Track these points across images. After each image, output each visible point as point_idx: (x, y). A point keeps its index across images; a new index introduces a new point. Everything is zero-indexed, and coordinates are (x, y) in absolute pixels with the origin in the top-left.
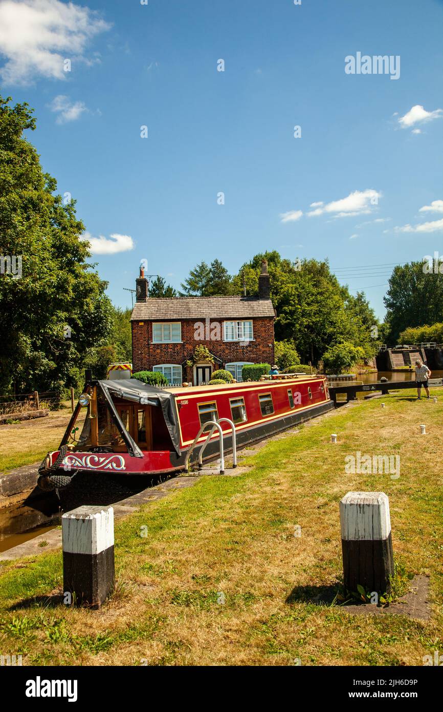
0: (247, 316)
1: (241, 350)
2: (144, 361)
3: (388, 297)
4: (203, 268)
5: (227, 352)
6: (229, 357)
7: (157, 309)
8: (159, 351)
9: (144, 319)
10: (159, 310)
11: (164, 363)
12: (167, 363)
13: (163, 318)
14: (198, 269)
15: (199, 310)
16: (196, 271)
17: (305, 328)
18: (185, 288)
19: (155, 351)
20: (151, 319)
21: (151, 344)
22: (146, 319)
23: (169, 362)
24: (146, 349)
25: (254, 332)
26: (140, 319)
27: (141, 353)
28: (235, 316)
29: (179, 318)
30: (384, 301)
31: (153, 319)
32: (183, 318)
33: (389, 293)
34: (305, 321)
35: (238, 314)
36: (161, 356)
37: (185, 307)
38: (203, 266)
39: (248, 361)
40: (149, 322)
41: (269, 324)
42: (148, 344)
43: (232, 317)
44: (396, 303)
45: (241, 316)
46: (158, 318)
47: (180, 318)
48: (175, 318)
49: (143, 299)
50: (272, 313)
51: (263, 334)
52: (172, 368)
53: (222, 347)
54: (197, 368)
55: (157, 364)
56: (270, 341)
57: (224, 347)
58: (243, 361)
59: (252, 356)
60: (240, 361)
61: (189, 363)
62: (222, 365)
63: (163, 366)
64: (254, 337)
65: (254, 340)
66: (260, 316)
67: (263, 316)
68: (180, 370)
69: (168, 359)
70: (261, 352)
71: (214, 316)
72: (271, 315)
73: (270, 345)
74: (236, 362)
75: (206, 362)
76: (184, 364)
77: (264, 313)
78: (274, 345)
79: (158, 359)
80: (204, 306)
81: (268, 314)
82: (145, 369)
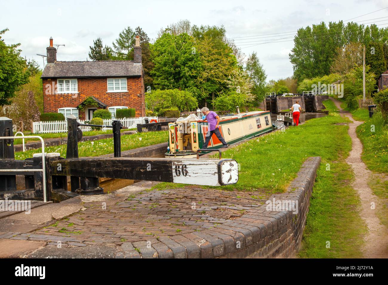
0: (122, 75)
1: (119, 98)
2: (52, 105)
3: (292, 53)
4: (129, 31)
6: (110, 103)
7: (61, 69)
8: (62, 98)
9: (50, 76)
10: (62, 71)
11: (65, 107)
12: (68, 107)
13: (64, 76)
14: (125, 32)
15: (90, 70)
16: (123, 33)
19: (59, 98)
20: (55, 76)
21: (57, 94)
22: (52, 76)
23: (69, 106)
24: (53, 97)
25: (127, 86)
26: (48, 76)
27: (50, 100)
28: (114, 75)
29: (75, 76)
31: (57, 76)
32: (78, 76)
33: (294, 50)
35: (116, 74)
36: (64, 102)
37: (81, 68)
38: (129, 30)
39: (123, 106)
40: (54, 79)
41: (138, 81)
43: (112, 75)
44: (299, 59)
45: (118, 75)
46: (60, 76)
47: (76, 76)
48: (72, 76)
49: (52, 62)
50: (140, 73)
51: (134, 88)
52: (71, 110)
53: (106, 96)
54: (89, 110)
55: (61, 108)
56: (139, 92)
57: (107, 96)
58: (120, 106)
59: (126, 102)
60: (118, 106)
61: (80, 107)
62: (105, 108)
63: (65, 109)
64: (128, 89)
65: (128, 91)
66: (131, 75)
67: (133, 75)
68: (77, 112)
69: (68, 104)
70: (132, 100)
71: (100, 75)
72: (138, 75)
73: (138, 95)
74: (115, 106)
75: (93, 106)
76: (78, 107)
77: (134, 73)
78: (141, 95)
79: (61, 104)
80: (94, 68)
81: (136, 74)
82: (53, 110)
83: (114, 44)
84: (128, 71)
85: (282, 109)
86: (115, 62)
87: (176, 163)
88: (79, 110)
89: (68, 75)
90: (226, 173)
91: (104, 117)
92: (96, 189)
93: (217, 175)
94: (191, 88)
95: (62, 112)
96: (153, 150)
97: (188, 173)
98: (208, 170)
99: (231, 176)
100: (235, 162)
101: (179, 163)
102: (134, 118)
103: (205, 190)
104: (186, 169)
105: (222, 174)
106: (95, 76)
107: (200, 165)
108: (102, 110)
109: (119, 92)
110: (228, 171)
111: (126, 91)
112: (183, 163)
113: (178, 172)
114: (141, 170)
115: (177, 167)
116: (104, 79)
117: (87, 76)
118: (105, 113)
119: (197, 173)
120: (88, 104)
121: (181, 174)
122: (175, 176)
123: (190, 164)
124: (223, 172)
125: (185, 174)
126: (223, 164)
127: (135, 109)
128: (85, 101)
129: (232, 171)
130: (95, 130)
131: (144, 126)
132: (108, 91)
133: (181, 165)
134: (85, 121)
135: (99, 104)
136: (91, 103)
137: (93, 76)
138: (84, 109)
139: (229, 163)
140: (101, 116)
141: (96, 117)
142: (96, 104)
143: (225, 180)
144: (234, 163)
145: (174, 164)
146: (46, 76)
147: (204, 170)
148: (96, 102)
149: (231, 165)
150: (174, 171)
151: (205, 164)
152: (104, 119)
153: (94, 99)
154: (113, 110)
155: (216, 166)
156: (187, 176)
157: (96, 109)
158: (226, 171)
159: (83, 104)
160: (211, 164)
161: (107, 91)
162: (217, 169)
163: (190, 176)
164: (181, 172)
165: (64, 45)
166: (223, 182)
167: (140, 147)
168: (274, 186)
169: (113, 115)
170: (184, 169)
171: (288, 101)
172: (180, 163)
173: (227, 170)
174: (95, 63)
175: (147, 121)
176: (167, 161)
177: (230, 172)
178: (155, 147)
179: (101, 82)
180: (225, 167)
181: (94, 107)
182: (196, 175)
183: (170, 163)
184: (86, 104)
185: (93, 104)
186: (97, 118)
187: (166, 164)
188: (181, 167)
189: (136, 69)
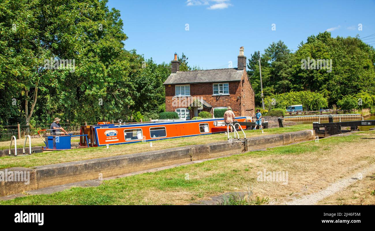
0: (224, 81)
1: (222, 100)
2: (171, 106)
4: (273, 46)
5: (214, 101)
6: (215, 104)
7: (179, 78)
9: (170, 83)
13: (179, 83)
15: (201, 77)
16: (269, 48)
20: (173, 83)
24: (172, 100)
25: (229, 90)
26: (168, 83)
27: (170, 102)
28: (218, 81)
29: (188, 82)
31: (174, 83)
32: (190, 82)
35: (220, 80)
40: (173, 85)
41: (238, 85)
42: (173, 97)
43: (216, 81)
46: (177, 83)
48: (186, 82)
49: (175, 72)
50: (240, 79)
51: (235, 91)
52: (185, 110)
53: (211, 98)
54: (199, 111)
55: (177, 108)
56: (238, 95)
57: (213, 98)
58: (223, 106)
59: (228, 103)
60: (221, 106)
61: (190, 108)
62: (210, 108)
63: (181, 109)
64: (229, 93)
66: (231, 80)
67: (233, 80)
70: (233, 102)
71: (207, 81)
73: (238, 97)
74: (219, 107)
76: (188, 108)
77: (235, 79)
78: (241, 97)
80: (205, 75)
81: (237, 79)
82: (172, 110)
84: (230, 77)
86: (223, 70)
88: (190, 110)
89: (183, 82)
106: (203, 82)
109: (222, 95)
116: (210, 84)
117: (197, 82)
132: (214, 95)
137: (201, 82)
138: (193, 110)
146: (167, 83)
161: (212, 94)
179: (208, 87)
189: (238, 75)
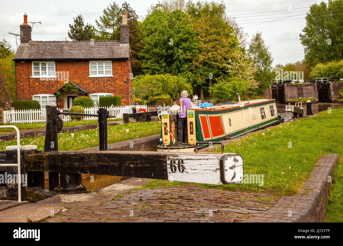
0: (106, 57)
1: (103, 84)
2: (26, 92)
3: (303, 34)
4: (114, 7)
5: (91, 85)
6: (93, 89)
7: (36, 50)
8: (37, 84)
9: (24, 58)
10: (38, 52)
11: (41, 93)
12: (44, 93)
13: (40, 58)
14: (110, 8)
15: (70, 51)
16: (108, 9)
17: (200, 64)
18: (99, 25)
19: (34, 83)
20: (30, 58)
21: (31, 78)
22: (26, 58)
23: (45, 92)
24: (27, 82)
25: (113, 70)
26: (22, 58)
27: (23, 85)
28: (97, 57)
29: (52, 58)
30: (300, 38)
31: (32, 58)
32: (56, 58)
33: (306, 30)
34: (201, 58)
35: (100, 56)
36: (39, 88)
37: (59, 49)
38: (114, 5)
39: (107, 92)
40: (28, 61)
41: (124, 64)
42: (29, 78)
43: (95, 57)
44: (311, 40)
45: (102, 57)
46: (36, 58)
47: (54, 58)
48: (49, 58)
49: (27, 42)
50: (127, 55)
51: (120, 72)
52: (48, 97)
53: (87, 81)
54: (69, 97)
55: (36, 94)
56: (125, 77)
57: (89, 81)
58: (104, 92)
59: (110, 88)
60: (101, 92)
61: (58, 93)
62: (86, 95)
63: (41, 95)
64: (113, 74)
65: (113, 76)
66: (117, 57)
67: (119, 57)
68: (55, 99)
69: (45, 90)
70: (118, 86)
71: (81, 57)
72: (125, 57)
73: (125, 80)
74: (98, 92)
75: (73, 93)
76: (55, 94)
77: (120, 55)
78: (128, 80)
79: (37, 90)
80: (75, 48)
81: (123, 56)
82: (26, 97)
83: (97, 22)
84: (113, 52)
85: (291, 97)
86: (99, 43)
87: (171, 157)
88: (57, 97)
89: (45, 57)
90: (229, 170)
91: (85, 105)
92: (78, 187)
93: (219, 172)
94: (185, 72)
95: (37, 100)
96: (142, 143)
97: (185, 169)
98: (208, 166)
99: (235, 173)
100: (240, 157)
101: (174, 158)
102: (119, 107)
103: (203, 190)
104: (184, 165)
105: (225, 171)
106: (75, 58)
107: (199, 160)
108: (83, 97)
109: (103, 77)
110: (231, 168)
111: (111, 76)
112: (179, 158)
113: (173, 168)
114: (130, 165)
115: (173, 162)
116: (86, 61)
117: (66, 58)
118: (86, 100)
119: (196, 170)
120: (67, 91)
121: (177, 170)
122: (170, 173)
123: (188, 159)
124: (226, 168)
125: (181, 171)
126: (227, 159)
127: (121, 96)
128: (64, 87)
129: (237, 167)
130: (75, 120)
131: (131, 116)
132: (91, 76)
133: (177, 159)
134: (64, 109)
135: (80, 90)
136: (70, 89)
137: (73, 58)
138: (63, 96)
139: (233, 158)
140: (81, 103)
141: (76, 105)
142: (76, 90)
143: (228, 178)
144: (238, 158)
145: (169, 159)
146: (20, 58)
147: (204, 166)
148: (76, 89)
149: (236, 160)
150: (169, 166)
151: (205, 159)
152: (85, 108)
153: (74, 85)
154: (96, 97)
155: (217, 162)
156: (184, 173)
157: (76, 96)
158: (230, 168)
159: (61, 90)
160: (212, 159)
161: (89, 75)
162: (219, 164)
163: (187, 173)
164: (177, 168)
165: (41, 23)
166: (226, 180)
167: (127, 140)
168: (284, 187)
169: (95, 103)
170: (181, 164)
171: (298, 89)
172: (176, 158)
173: (231, 166)
174: (76, 43)
175: (134, 110)
176: (161, 155)
177: (234, 168)
178: (144, 140)
179: (82, 66)
180: (229, 163)
181: (75, 94)
182: (195, 171)
183: (164, 158)
184: (65, 90)
185: (73, 90)
186: (78, 106)
187: (160, 158)
188: (177, 162)
189: (123, 51)
